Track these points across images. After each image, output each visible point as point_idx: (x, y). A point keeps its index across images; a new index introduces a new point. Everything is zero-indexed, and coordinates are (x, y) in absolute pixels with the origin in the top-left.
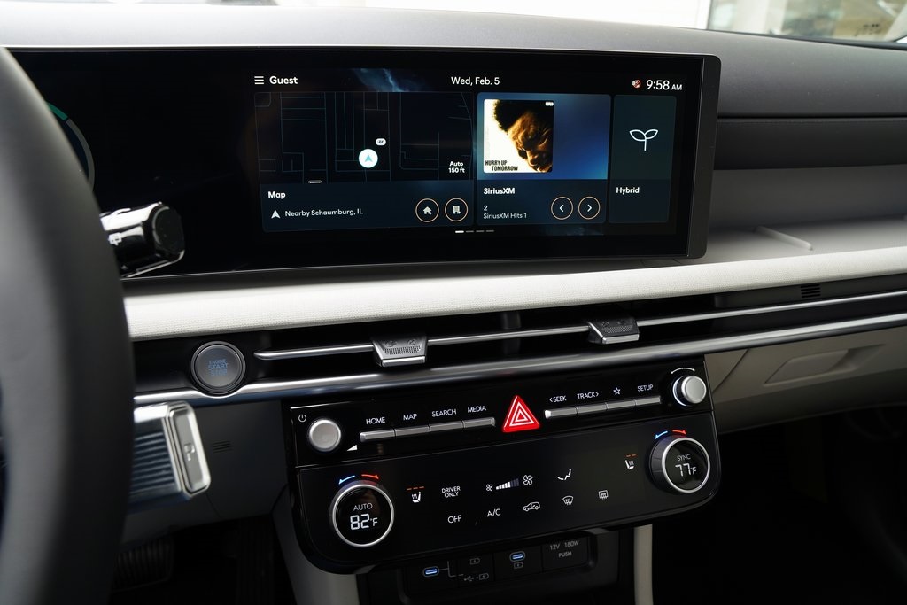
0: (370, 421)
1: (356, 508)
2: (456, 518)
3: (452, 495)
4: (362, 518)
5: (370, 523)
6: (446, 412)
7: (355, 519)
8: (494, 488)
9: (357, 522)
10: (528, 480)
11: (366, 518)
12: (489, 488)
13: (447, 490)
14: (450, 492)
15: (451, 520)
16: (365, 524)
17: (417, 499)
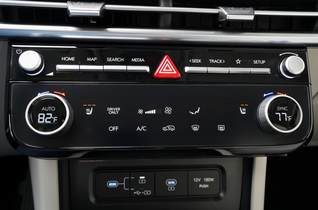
0: (65, 59)
1: (43, 109)
2: (115, 128)
3: (114, 113)
4: (46, 116)
5: (52, 120)
6: (117, 59)
7: (42, 116)
8: (144, 112)
9: (43, 118)
10: (168, 110)
11: (49, 116)
12: (141, 112)
13: (111, 109)
14: (113, 111)
15: (111, 129)
16: (48, 120)
17: (89, 112)
